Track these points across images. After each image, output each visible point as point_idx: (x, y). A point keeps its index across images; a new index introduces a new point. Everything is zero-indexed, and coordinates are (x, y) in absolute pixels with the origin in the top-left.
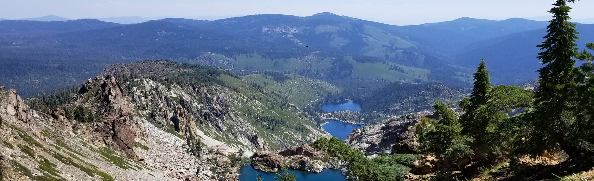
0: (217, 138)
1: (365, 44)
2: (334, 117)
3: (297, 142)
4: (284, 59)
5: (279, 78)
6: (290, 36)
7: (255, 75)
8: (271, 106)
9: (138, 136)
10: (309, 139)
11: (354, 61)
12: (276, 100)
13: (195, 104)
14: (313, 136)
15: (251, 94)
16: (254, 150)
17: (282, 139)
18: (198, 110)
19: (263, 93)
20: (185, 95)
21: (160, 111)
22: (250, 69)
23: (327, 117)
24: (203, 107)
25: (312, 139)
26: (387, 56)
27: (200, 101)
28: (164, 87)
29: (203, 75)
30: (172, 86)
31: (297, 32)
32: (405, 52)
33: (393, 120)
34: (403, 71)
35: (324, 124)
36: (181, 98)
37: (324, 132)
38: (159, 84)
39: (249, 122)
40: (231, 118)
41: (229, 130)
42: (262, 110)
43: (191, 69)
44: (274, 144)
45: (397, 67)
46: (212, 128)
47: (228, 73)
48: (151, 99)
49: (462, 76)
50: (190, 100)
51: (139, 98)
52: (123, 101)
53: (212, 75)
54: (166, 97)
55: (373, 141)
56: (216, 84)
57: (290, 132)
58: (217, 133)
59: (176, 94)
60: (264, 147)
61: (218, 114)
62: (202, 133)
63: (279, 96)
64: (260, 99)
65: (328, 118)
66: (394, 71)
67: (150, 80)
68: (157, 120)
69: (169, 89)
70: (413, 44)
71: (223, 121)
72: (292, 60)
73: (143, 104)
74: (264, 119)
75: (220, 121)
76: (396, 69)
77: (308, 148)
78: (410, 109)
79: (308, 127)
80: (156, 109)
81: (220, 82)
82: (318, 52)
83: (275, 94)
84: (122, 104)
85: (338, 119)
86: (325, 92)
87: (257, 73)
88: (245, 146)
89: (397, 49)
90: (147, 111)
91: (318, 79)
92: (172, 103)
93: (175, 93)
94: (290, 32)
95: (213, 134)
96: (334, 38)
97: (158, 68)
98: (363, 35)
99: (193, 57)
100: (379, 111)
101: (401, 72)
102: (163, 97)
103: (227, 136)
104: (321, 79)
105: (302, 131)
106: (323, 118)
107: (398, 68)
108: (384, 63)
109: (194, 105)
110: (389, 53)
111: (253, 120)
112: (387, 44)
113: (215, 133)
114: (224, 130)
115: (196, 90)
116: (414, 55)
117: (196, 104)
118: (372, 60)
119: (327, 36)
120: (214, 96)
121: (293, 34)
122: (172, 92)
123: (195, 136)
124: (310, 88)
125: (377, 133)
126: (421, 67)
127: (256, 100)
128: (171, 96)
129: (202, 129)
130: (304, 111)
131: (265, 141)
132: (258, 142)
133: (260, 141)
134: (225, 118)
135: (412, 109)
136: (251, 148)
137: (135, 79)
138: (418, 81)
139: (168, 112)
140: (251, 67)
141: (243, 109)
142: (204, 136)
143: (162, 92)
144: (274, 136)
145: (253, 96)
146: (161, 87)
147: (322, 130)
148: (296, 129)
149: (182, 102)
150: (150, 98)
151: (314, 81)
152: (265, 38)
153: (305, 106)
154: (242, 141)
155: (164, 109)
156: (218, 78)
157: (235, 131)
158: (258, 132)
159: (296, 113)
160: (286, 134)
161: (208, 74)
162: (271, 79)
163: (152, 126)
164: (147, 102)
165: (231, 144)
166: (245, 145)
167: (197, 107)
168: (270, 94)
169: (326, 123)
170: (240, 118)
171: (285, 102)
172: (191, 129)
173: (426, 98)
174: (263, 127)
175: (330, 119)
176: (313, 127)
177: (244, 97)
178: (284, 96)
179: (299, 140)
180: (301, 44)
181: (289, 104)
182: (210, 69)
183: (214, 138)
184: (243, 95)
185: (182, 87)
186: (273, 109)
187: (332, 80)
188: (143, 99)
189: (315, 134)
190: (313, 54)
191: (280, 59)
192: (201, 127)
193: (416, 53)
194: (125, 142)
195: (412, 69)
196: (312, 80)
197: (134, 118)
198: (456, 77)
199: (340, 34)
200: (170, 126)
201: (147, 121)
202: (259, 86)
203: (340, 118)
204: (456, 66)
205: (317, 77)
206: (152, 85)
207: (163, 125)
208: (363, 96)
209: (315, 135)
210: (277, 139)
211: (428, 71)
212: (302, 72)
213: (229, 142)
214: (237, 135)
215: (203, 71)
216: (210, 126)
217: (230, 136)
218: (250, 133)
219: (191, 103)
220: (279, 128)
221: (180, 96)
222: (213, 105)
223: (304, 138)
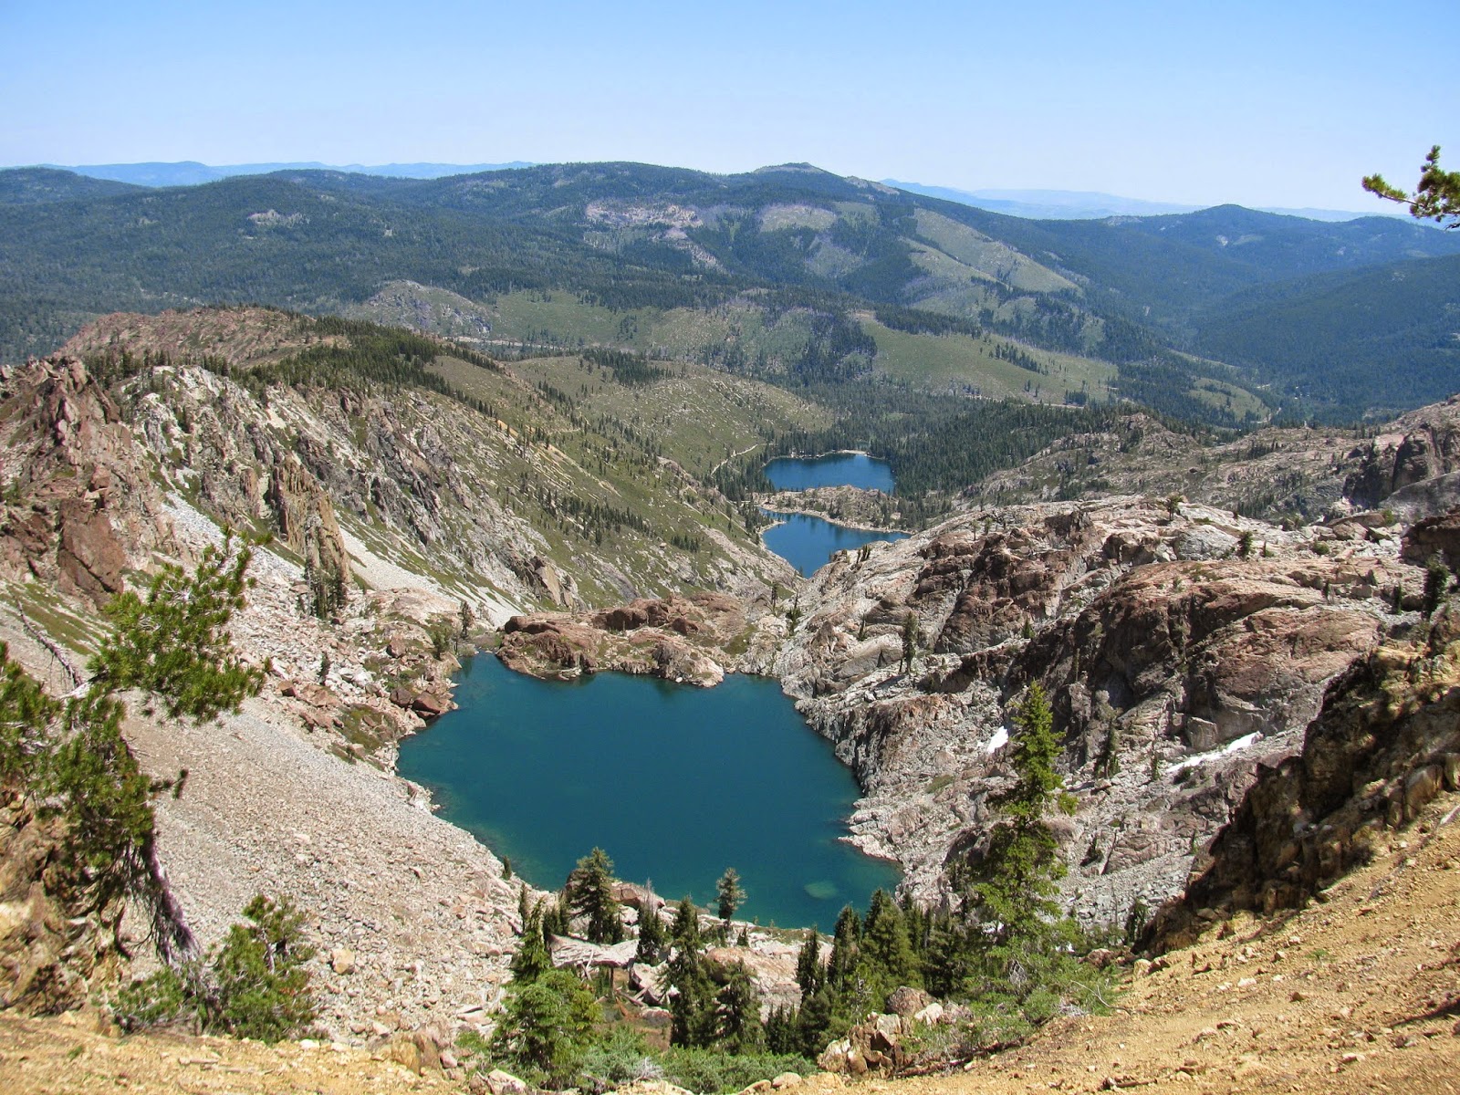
0: (410, 564)
1: (918, 272)
2: (804, 507)
3: (673, 584)
4: (654, 311)
5: (633, 372)
6: (674, 234)
7: (552, 360)
8: (596, 465)
9: (142, 553)
10: (716, 575)
11: (881, 326)
12: (615, 446)
13: (344, 450)
14: (730, 566)
15: (533, 421)
16: (528, 606)
17: (625, 573)
18: (350, 472)
19: (573, 420)
20: (312, 423)
21: (230, 469)
22: (538, 341)
23: (780, 505)
24: (367, 462)
25: (727, 575)
26: (986, 315)
27: (360, 442)
28: (246, 393)
29: (381, 360)
30: (271, 392)
31: (699, 223)
32: (1043, 304)
33: (955, 528)
34: (1033, 367)
35: (770, 526)
36: (299, 432)
37: (765, 556)
38: (232, 385)
39: (520, 515)
40: (460, 500)
41: (451, 539)
42: (566, 476)
43: (345, 337)
44: (598, 590)
45: (1015, 351)
46: (395, 531)
47: (464, 354)
48: (201, 432)
49: (1210, 388)
50: (328, 438)
51: (165, 429)
52: (104, 441)
53: (408, 359)
54: (250, 428)
55: (889, 591)
56: (420, 388)
57: (656, 551)
58: (412, 549)
59: (284, 418)
60: (562, 596)
61: (416, 484)
62: (362, 546)
63: (629, 434)
64: (562, 441)
65: (785, 510)
66: (1004, 363)
67: (204, 371)
68: (217, 500)
69: (264, 401)
70: (1071, 279)
71: (431, 510)
72: (681, 313)
73: (176, 451)
74: (573, 506)
75: (422, 509)
76: (1011, 356)
77: (682, 608)
78: (1045, 489)
79: (718, 536)
80: (217, 465)
81: (433, 383)
82: (764, 291)
83: (616, 423)
84: (100, 450)
85: (816, 513)
86: (780, 421)
87: (560, 354)
88: (500, 592)
89: (1018, 293)
90: (186, 471)
91: (760, 379)
92: (268, 449)
93: (282, 415)
94: (678, 224)
95: (396, 549)
96: (818, 247)
97: (243, 329)
98: (914, 244)
99: (361, 295)
100: (948, 490)
101: (1028, 368)
102: (242, 427)
103: (443, 558)
104: (772, 380)
105: (694, 548)
106: (768, 507)
107: (1019, 355)
108: (976, 334)
109: (339, 456)
110: (992, 304)
111: (534, 507)
112: (989, 277)
113: (402, 545)
114: (432, 536)
115: (349, 405)
116: (1071, 315)
117: (348, 451)
118: (938, 324)
119: (797, 240)
120: (412, 424)
121: (688, 229)
122: (271, 411)
123: (336, 555)
124: (731, 407)
125: (903, 567)
126: (1090, 355)
127: (548, 443)
128: (269, 426)
129: (360, 534)
130: (708, 482)
131: (567, 579)
132: (545, 581)
133: (552, 575)
134: (438, 500)
135: (1051, 489)
136: (518, 598)
137: (156, 368)
138: (1079, 398)
139: (253, 476)
140: (544, 334)
141: (504, 472)
142: (368, 557)
143: (241, 410)
144: (601, 562)
145: (538, 432)
146: (239, 395)
147: (763, 547)
148: (676, 542)
149: (300, 444)
150: (197, 429)
151: (744, 387)
152: (594, 241)
153: (711, 466)
154: (490, 577)
155: (241, 465)
156: (428, 368)
157: (470, 543)
158: (549, 548)
159: (681, 487)
160: (641, 556)
161: (397, 354)
162: (604, 375)
163: (200, 517)
164: (187, 445)
165: (451, 585)
166: (501, 587)
167: (348, 463)
168: (596, 425)
169: (776, 523)
170: (492, 501)
171: (647, 451)
172: (325, 533)
173: (1094, 455)
174: (566, 532)
175: (790, 511)
176: (733, 538)
177: (508, 431)
178: (644, 433)
179: (684, 576)
180: (712, 262)
181: (656, 461)
182: (403, 338)
183: (399, 564)
184: (504, 427)
185: (304, 396)
186: (602, 473)
187: (807, 385)
188: (176, 431)
189: (737, 558)
190: (750, 298)
191: (639, 308)
192: (359, 526)
193: (1075, 310)
194: (95, 570)
195: (1064, 359)
196: (738, 384)
197: (136, 493)
198: (1193, 393)
199: (841, 234)
200: (257, 521)
201: (184, 502)
202: (561, 398)
203: (823, 509)
204: (1195, 359)
205: (760, 373)
206: (210, 387)
207: (233, 515)
208: (904, 440)
209: (735, 564)
210: (611, 572)
211: (1110, 370)
212: (710, 354)
213: (447, 579)
214: (474, 555)
215: (382, 343)
216: (390, 523)
217: (453, 558)
218: (521, 552)
219: (329, 449)
220: (620, 539)
221: (295, 424)
222: (402, 456)
223: (699, 569)
